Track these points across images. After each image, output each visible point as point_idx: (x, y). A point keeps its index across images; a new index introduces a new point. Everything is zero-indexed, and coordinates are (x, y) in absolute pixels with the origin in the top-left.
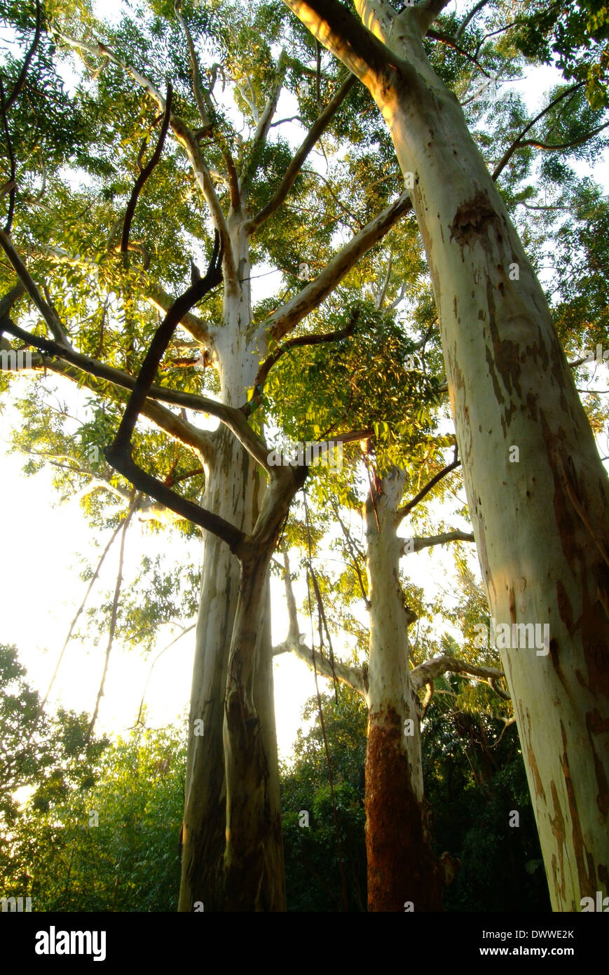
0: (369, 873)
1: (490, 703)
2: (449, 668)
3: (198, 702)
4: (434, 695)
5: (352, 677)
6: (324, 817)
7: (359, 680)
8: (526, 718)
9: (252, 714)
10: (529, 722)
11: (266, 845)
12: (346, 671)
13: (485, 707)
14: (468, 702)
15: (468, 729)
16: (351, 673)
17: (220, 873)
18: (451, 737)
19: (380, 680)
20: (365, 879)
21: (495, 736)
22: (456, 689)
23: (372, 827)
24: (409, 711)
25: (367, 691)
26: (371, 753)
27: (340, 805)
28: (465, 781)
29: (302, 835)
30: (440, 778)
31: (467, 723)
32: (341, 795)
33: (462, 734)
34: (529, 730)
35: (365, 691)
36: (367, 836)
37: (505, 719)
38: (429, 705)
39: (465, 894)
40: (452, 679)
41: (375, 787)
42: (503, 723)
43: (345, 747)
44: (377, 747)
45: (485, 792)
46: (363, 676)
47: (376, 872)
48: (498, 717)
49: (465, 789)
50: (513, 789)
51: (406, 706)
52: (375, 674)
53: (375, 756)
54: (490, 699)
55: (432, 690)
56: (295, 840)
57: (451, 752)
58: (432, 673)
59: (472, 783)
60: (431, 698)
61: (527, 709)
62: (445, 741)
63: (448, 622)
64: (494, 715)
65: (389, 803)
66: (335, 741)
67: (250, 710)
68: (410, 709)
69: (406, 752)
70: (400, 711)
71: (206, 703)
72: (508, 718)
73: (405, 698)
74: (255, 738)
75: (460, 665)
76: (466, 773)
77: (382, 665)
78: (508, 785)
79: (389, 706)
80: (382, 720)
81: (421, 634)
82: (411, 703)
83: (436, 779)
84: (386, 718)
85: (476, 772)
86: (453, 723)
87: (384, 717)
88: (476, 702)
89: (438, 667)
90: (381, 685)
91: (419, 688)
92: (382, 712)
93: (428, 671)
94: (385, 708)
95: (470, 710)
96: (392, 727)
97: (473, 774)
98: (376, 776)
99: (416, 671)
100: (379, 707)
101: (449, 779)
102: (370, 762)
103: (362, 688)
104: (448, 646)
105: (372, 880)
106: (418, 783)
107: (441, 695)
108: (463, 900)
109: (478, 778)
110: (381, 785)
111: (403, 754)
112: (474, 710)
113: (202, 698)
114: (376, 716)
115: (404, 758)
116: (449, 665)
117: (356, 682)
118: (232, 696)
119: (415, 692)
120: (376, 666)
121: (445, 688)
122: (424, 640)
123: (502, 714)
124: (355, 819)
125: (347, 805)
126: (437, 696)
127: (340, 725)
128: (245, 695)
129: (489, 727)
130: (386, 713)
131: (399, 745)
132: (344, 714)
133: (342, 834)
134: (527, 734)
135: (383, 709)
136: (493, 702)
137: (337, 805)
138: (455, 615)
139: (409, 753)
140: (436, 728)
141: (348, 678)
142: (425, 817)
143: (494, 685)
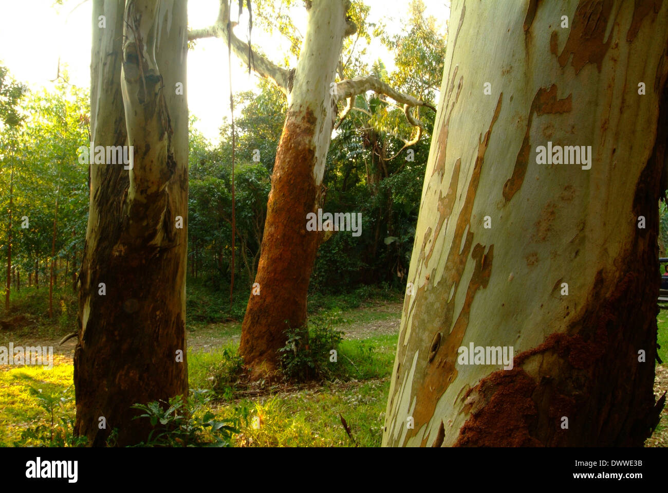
0: (266, 224)
1: (399, 126)
2: (372, 87)
3: (98, 52)
4: (352, 111)
5: (278, 75)
6: (239, 185)
7: (285, 80)
8: (456, 90)
9: (153, 70)
10: (458, 95)
11: (171, 189)
12: (273, 70)
13: (393, 129)
14: (380, 122)
15: (372, 144)
16: (278, 72)
17: (125, 202)
18: (357, 148)
19: (304, 84)
20: (262, 228)
21: (393, 153)
22: (373, 110)
23: (275, 195)
24: (325, 115)
25: (290, 91)
26: (284, 143)
27: (253, 178)
28: (358, 180)
29: (219, 193)
30: (339, 174)
31: (373, 139)
32: (255, 171)
33: (367, 147)
34: (454, 103)
35: (288, 92)
36: (269, 201)
37: (406, 141)
38: (344, 118)
39: (337, 248)
40: (373, 101)
41: (283, 168)
42: (404, 144)
43: (265, 138)
44: (290, 139)
45: (371, 189)
46: (289, 78)
47: (272, 225)
48: (401, 139)
49: (357, 185)
50: (393, 191)
51: (324, 111)
52: (301, 77)
53: (286, 146)
54: (400, 123)
55: (351, 105)
56: (213, 195)
57: (353, 158)
58: (355, 89)
59: (364, 182)
60: (349, 112)
61: (462, 78)
62: (351, 150)
63: (385, 47)
64: (398, 136)
65: (292, 182)
66: (256, 132)
67: (151, 66)
68: (327, 114)
69: (315, 148)
70: (317, 114)
71: (107, 55)
72: (409, 140)
73: (325, 104)
74: (156, 95)
75: (383, 88)
76: (361, 175)
77: (309, 70)
78: (391, 188)
79: (308, 108)
80: (299, 119)
81: (355, 55)
82: (330, 110)
83: (335, 175)
84: (304, 118)
85: (369, 175)
86: (362, 137)
87: (302, 115)
88: (387, 123)
89: (363, 85)
90: (304, 88)
91: (340, 99)
92: (300, 112)
93: (352, 87)
94: (304, 110)
95: (379, 128)
96: (307, 125)
97: (366, 176)
98: (285, 161)
99: (341, 84)
100: (298, 106)
101: (347, 176)
102: (282, 150)
103: (286, 88)
104: (378, 72)
105: (268, 229)
106: (319, 173)
107: (359, 112)
108: (334, 252)
109: (369, 179)
110: (287, 168)
111: (312, 149)
112: (383, 129)
113: (103, 48)
114: (294, 114)
115: (311, 152)
116: (374, 85)
117: (281, 81)
118: (129, 46)
119: (336, 102)
120: (303, 69)
121: (363, 106)
122: (357, 60)
123: (405, 138)
124: (264, 190)
125: (260, 179)
126: (355, 113)
127: (263, 120)
128: (145, 48)
129: (391, 145)
130: (304, 114)
131: (310, 141)
132: (267, 111)
133: (252, 197)
134: (450, 108)
135: (302, 109)
136: (401, 126)
137: (251, 178)
138: (393, 43)
139: (317, 149)
140: (346, 138)
141: (274, 76)
142: (319, 196)
143: (407, 112)
